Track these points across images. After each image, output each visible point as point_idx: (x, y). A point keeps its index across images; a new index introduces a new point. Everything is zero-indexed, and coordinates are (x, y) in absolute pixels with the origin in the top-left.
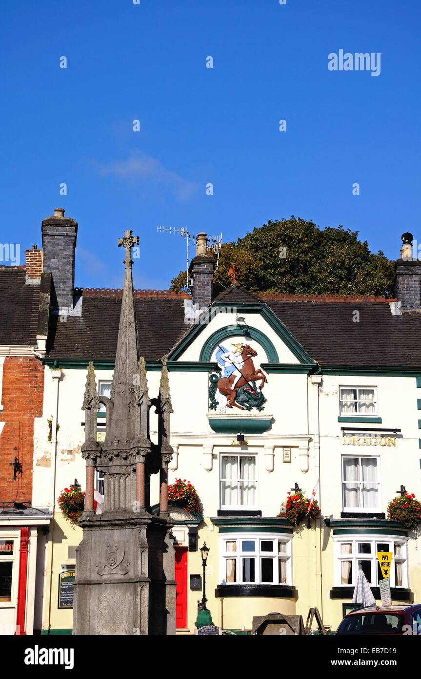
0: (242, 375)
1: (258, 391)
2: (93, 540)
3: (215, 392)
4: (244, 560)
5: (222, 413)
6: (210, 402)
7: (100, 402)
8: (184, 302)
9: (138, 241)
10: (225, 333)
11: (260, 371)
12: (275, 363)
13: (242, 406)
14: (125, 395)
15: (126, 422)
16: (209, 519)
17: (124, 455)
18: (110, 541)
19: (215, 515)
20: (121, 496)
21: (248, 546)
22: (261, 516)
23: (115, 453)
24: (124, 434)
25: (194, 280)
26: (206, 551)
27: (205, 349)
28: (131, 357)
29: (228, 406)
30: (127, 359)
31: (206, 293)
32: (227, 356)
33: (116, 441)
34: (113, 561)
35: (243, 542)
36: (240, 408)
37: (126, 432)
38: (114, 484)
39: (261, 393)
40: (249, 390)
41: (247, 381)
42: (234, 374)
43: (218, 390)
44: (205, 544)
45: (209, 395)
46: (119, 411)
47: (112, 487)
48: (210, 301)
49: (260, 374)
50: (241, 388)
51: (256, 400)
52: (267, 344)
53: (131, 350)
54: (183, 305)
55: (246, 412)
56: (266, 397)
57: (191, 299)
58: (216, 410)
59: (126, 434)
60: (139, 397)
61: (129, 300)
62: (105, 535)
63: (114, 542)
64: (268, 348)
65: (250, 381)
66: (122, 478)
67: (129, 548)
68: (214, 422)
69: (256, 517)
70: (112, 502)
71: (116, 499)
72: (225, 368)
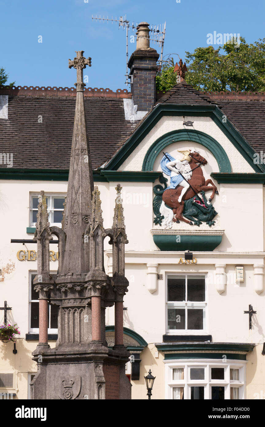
0: (190, 187)
1: (208, 203)
2: (47, 375)
3: (159, 205)
4: (193, 388)
5: (167, 228)
6: (155, 217)
7: (52, 233)
8: (123, 101)
9: (90, 62)
10: (171, 139)
11: (210, 181)
12: (227, 172)
13: (190, 221)
14: (78, 225)
15: (80, 254)
16: (154, 345)
17: (78, 288)
18: (65, 375)
19: (160, 341)
20: (76, 330)
21: (197, 373)
22: (211, 341)
23: (69, 286)
24: (78, 266)
25: (135, 77)
26: (151, 380)
27: (149, 157)
28: (84, 185)
29: (174, 220)
30: (80, 188)
31: (148, 92)
32: (174, 164)
33: (69, 274)
34: (69, 395)
35: (191, 370)
36: (187, 222)
37: (80, 264)
38: (69, 318)
39: (212, 205)
40: (198, 202)
41: (196, 194)
42: (181, 184)
43: (163, 203)
44: (150, 373)
45: (154, 208)
46: (73, 242)
47: (66, 320)
48: (153, 101)
49: (210, 185)
50: (188, 201)
51: (205, 214)
52: (218, 151)
53: (83, 178)
54: (122, 105)
55: (196, 228)
56: (216, 210)
57: (131, 98)
58: (161, 225)
59: (80, 266)
60: (93, 228)
61: (81, 125)
62: (60, 369)
63: (70, 376)
64: (219, 156)
65: (199, 192)
66: (76, 312)
67: (85, 383)
68: (160, 239)
69: (206, 342)
70: (67, 336)
71: (71, 333)
72: (171, 178)
